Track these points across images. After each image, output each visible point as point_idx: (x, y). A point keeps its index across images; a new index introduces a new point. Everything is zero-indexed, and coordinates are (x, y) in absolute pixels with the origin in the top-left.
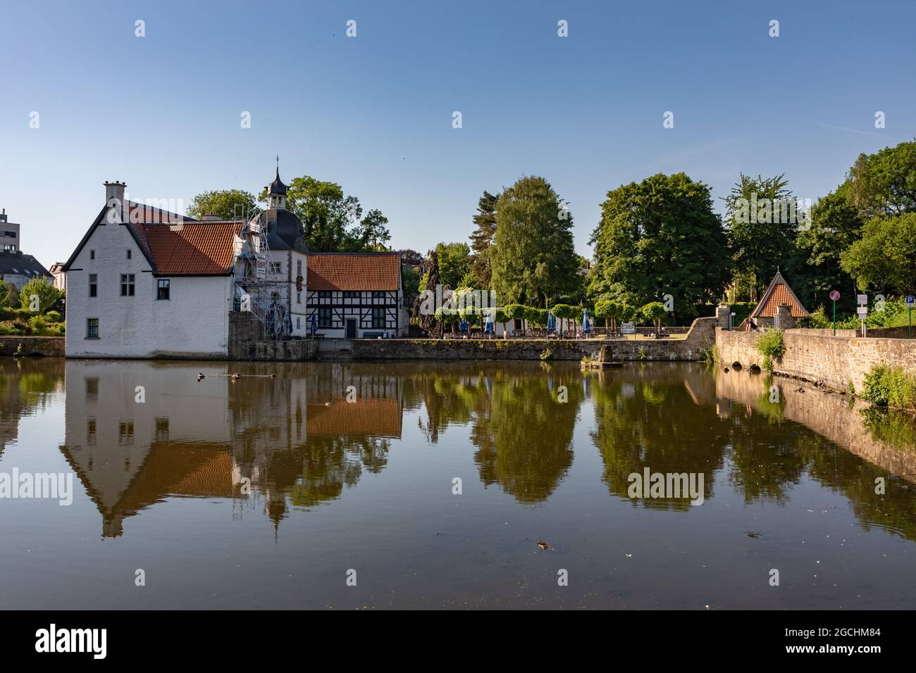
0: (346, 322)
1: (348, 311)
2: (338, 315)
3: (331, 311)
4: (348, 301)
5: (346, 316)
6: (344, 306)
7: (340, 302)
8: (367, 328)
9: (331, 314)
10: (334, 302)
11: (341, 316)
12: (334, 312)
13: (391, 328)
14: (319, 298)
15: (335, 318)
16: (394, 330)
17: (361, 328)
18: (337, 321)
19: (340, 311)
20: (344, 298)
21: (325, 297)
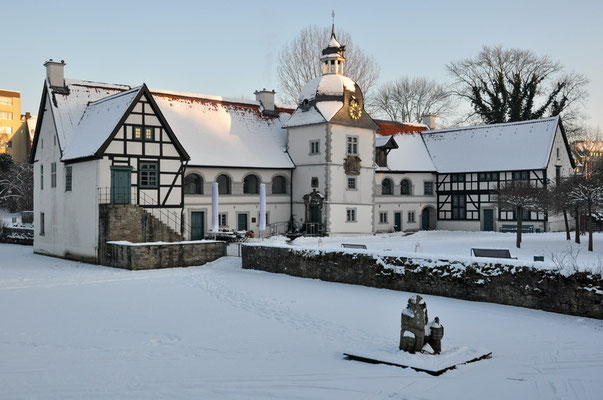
0: (482, 212)
1: (484, 198)
2: (473, 203)
3: (465, 198)
4: (484, 186)
5: (482, 205)
6: (479, 192)
7: (475, 187)
8: (507, 220)
9: (466, 202)
10: (468, 188)
11: (477, 205)
12: (468, 200)
13: (538, 220)
14: (451, 182)
15: (470, 207)
16: (541, 224)
17: (500, 219)
18: (472, 211)
19: (475, 198)
20: (478, 182)
21: (458, 182)
